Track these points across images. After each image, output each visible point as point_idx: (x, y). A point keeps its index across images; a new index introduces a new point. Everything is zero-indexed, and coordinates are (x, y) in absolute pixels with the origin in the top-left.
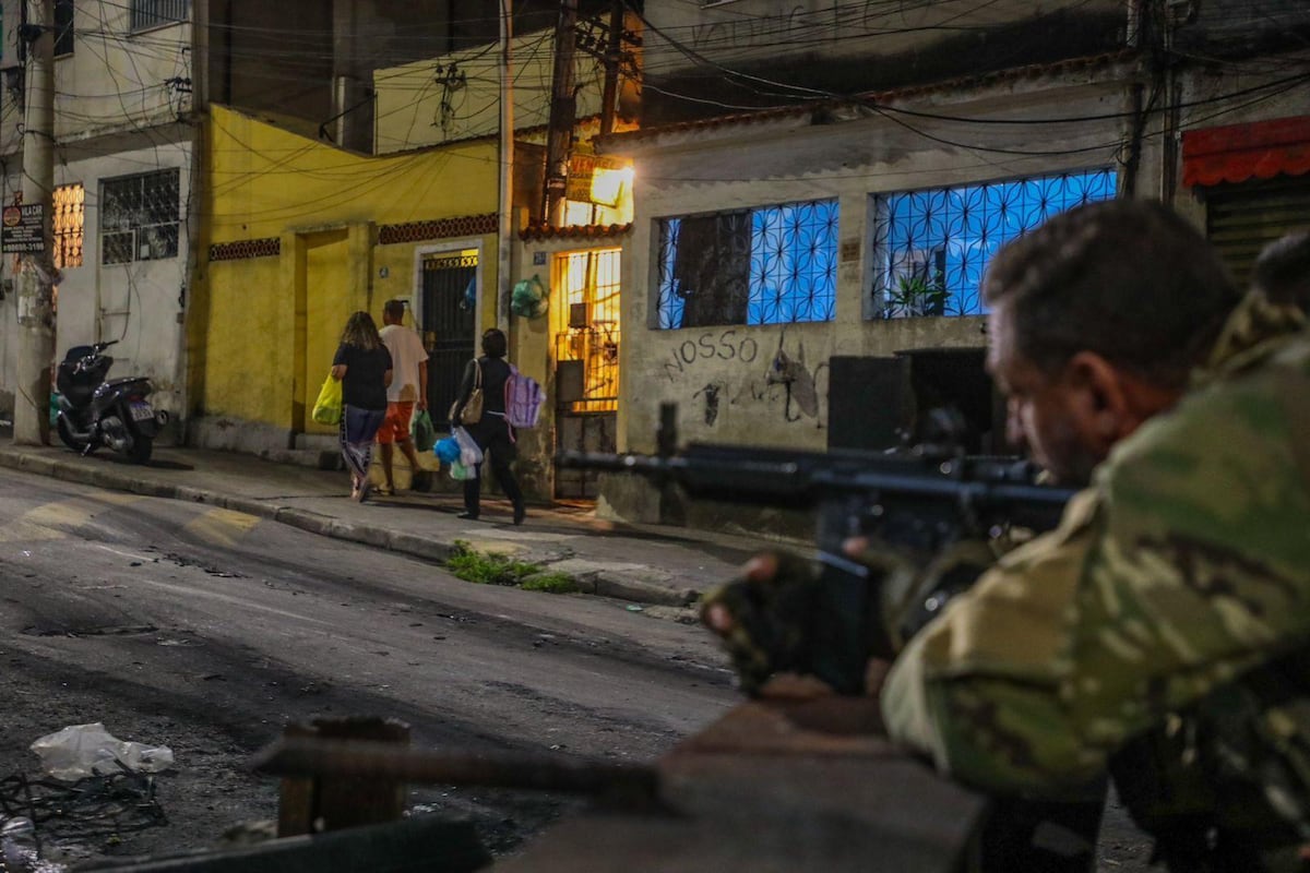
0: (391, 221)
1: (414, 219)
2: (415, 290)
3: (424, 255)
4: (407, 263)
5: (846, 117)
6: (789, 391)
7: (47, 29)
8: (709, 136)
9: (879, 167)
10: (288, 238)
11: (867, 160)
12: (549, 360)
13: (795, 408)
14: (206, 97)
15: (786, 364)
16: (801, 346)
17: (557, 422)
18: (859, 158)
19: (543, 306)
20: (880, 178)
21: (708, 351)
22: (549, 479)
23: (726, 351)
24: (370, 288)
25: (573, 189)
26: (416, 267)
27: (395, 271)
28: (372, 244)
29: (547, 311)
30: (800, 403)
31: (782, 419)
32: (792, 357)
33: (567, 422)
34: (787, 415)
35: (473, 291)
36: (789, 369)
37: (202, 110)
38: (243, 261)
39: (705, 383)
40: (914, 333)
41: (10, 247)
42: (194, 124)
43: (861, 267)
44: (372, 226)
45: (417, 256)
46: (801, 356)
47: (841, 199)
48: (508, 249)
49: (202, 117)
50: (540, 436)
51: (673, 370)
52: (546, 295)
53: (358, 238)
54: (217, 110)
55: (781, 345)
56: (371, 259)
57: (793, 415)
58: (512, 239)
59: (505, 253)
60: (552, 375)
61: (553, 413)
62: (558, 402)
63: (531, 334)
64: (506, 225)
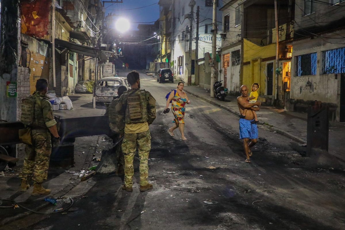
0: (263, 58)
1: (266, 57)
2: (266, 70)
3: (267, 63)
4: (265, 65)
5: (315, 38)
6: (310, 88)
7: (215, 30)
8: (299, 42)
9: (322, 46)
10: (251, 61)
11: (320, 45)
12: (283, 82)
13: (311, 91)
14: (243, 37)
15: (309, 83)
16: (312, 79)
17: (284, 93)
18: (319, 45)
19: (281, 72)
20: (323, 48)
21: (300, 80)
22: (283, 103)
23: (302, 80)
24: (260, 70)
25: (289, 51)
26: (266, 65)
27: (264, 67)
28: (261, 62)
29: (282, 73)
30: (312, 90)
31: (309, 93)
32: (310, 81)
33: (285, 93)
34: (310, 92)
35: (273, 70)
36: (310, 83)
37: (242, 39)
38: (246, 65)
39: (300, 86)
40: (326, 77)
41: (210, 66)
42: (241, 42)
43: (320, 65)
44: (261, 59)
45: (266, 63)
46: (312, 81)
47: (318, 52)
48: (277, 62)
49: (242, 41)
50: (281, 96)
51: (296, 84)
52: (282, 70)
53: (259, 61)
54: (244, 39)
55: (309, 79)
56: (261, 64)
57: (311, 92)
58: (278, 60)
59: (277, 63)
60: (283, 85)
61: (283, 91)
62: (284, 89)
63: (280, 77)
64: (277, 58)
